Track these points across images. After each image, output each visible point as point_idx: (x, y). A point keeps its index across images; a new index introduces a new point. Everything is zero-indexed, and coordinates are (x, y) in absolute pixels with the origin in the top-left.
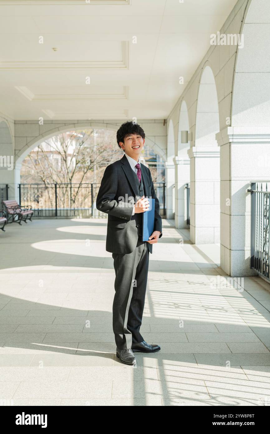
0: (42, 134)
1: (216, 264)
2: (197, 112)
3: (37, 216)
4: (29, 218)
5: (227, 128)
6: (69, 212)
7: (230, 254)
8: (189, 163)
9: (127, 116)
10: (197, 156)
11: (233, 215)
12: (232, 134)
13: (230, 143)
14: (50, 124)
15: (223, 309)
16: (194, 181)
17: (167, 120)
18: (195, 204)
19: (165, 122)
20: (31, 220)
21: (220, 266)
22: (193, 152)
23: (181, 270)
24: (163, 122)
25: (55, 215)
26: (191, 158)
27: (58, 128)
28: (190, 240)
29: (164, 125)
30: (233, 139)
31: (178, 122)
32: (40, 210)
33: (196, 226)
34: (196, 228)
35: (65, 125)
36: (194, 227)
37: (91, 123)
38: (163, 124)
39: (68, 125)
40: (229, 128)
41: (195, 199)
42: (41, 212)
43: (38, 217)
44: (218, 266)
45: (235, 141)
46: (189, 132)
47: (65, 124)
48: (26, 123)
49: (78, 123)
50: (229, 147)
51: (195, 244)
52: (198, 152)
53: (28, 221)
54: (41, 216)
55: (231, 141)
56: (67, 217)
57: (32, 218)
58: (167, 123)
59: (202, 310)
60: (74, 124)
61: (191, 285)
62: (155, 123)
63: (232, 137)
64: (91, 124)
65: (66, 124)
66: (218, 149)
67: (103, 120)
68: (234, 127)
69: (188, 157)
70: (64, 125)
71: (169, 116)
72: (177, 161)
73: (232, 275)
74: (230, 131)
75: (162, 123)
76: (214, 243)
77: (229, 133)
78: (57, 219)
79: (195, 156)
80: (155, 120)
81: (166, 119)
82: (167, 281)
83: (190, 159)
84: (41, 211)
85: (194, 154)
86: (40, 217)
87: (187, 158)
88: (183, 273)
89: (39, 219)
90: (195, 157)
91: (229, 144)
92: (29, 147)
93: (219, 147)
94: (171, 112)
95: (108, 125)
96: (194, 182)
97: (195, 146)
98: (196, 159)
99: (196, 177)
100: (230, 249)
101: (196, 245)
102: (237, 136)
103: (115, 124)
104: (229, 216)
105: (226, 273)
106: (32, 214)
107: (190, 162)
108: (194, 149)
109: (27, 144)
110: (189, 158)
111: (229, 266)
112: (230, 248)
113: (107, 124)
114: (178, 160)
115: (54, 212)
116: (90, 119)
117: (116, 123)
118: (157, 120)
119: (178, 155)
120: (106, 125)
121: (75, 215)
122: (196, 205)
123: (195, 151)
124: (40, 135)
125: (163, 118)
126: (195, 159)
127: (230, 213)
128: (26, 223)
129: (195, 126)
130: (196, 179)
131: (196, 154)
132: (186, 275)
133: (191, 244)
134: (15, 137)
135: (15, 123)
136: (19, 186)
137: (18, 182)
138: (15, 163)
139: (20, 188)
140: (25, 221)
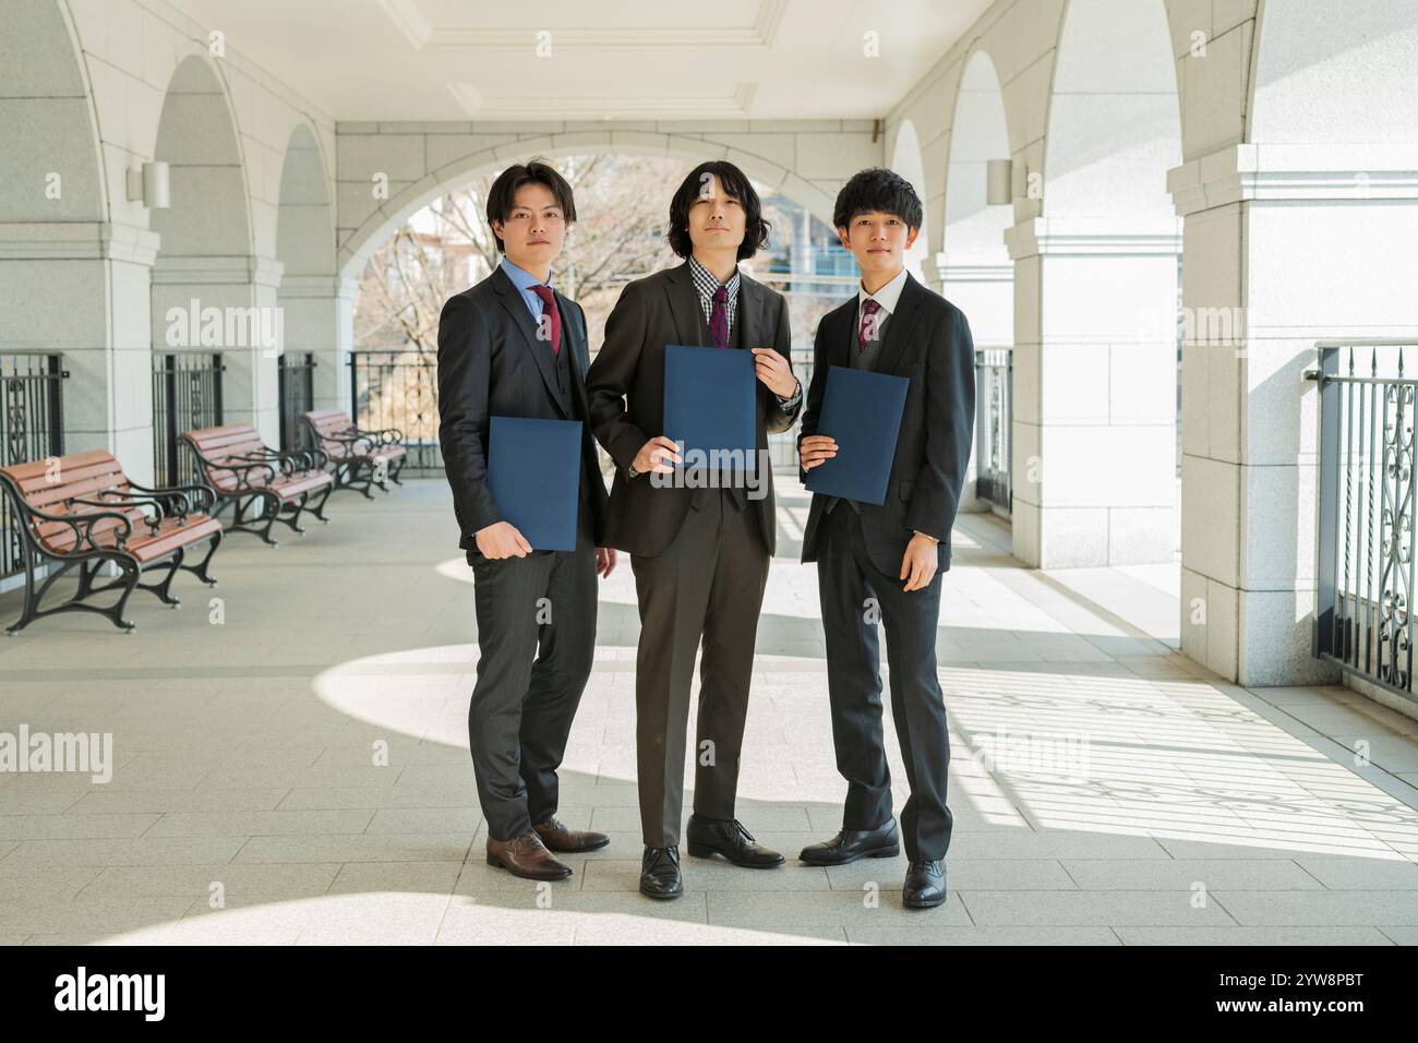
0: (433, 173)
1: (1158, 641)
2: (1055, 90)
3: (414, 468)
4: (392, 471)
5: (1237, 149)
7: (1238, 605)
8: (1012, 276)
9: (742, 109)
10: (1051, 250)
11: (1254, 466)
12: (1254, 170)
13: (1242, 202)
14: (465, 134)
15: (1278, 801)
16: (1036, 341)
17: (884, 121)
18: (1040, 425)
19: (878, 129)
20: (399, 481)
21: (1181, 649)
22: (1036, 239)
23: (1046, 661)
24: (871, 127)
26: (1017, 260)
27: (493, 149)
28: (1012, 555)
29: (875, 140)
30: (1255, 187)
31: (951, 130)
32: (428, 446)
33: (1044, 504)
34: (1044, 511)
35: (518, 140)
36: (1036, 509)
37: (611, 131)
38: (870, 137)
39: (525, 140)
40: (1241, 147)
41: (1040, 406)
42: (428, 453)
43: (419, 472)
44: (1172, 646)
45: (1262, 194)
46: (1015, 165)
47: (518, 134)
48: (377, 130)
49: (564, 133)
50: (1237, 217)
51: (1039, 567)
52: (1055, 237)
53: (389, 485)
54: (428, 468)
55: (1247, 194)
57: (402, 473)
58: (883, 132)
59: (1203, 804)
60: (552, 135)
61: (1109, 713)
62: (842, 132)
63: (1252, 183)
64: (611, 137)
65: (522, 137)
66: (1176, 225)
67: (657, 122)
68: (1261, 147)
69: (1007, 255)
70: (514, 138)
71: (895, 109)
72: (942, 271)
73: (1244, 679)
74: (1245, 158)
75: (868, 132)
76: (1108, 565)
77: (1241, 168)
79: (1042, 250)
80: (841, 121)
81: (880, 117)
82: (1014, 701)
83: (1012, 263)
84: (431, 450)
85: (1040, 242)
86: (425, 471)
87: (1001, 255)
88: (1063, 674)
89: (422, 477)
90: (1040, 255)
91: (1237, 205)
92: (387, 218)
93: (1182, 220)
94: (908, 95)
95: (672, 139)
96: (1036, 347)
97: (1040, 215)
98: (1046, 262)
99: (1045, 327)
100: (1238, 589)
101: (1044, 571)
102: (1269, 179)
103: (700, 137)
104: (1235, 468)
105: (1218, 672)
106: (403, 459)
107: (1015, 274)
108: (1040, 227)
109: (380, 209)
110: (1011, 258)
111: (1233, 647)
112: (1238, 582)
113: (669, 134)
114: (946, 268)
116: (607, 118)
117: (703, 134)
118: (849, 121)
119: (946, 249)
120: (665, 138)
122: (1044, 429)
123: (1044, 234)
124: (426, 175)
125: (873, 116)
126: (1040, 263)
127: (1240, 456)
128: (384, 493)
129: (1041, 142)
130: (1044, 334)
131: (1047, 245)
132: (1080, 679)
133: (1022, 568)
134: (337, 181)
135: (339, 131)
136: (349, 361)
137: (347, 343)
138: (337, 275)
139: (353, 365)
140: (381, 485)
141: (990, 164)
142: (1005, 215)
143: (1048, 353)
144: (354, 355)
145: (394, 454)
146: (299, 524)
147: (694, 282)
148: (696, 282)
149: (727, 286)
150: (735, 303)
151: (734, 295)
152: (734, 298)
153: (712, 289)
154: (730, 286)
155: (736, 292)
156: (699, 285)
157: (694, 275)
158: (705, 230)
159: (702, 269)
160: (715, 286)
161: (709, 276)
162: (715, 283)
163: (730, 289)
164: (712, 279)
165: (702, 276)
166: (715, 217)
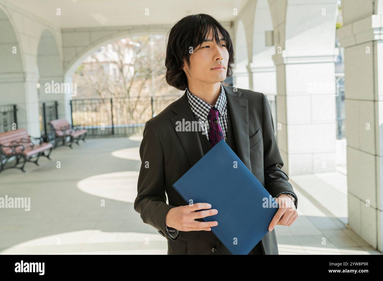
0: (93, 43)
2: (288, 4)
3: (91, 136)
4: (82, 138)
5: (371, 17)
6: (127, 130)
8: (275, 71)
10: (289, 62)
13: (374, 41)
16: (284, 94)
17: (234, 21)
18: (287, 124)
19: (232, 24)
20: (85, 140)
22: (283, 58)
25: (111, 133)
26: (277, 65)
27: (111, 35)
30: (380, 34)
31: (253, 23)
32: (95, 129)
33: (289, 153)
34: (289, 155)
36: (286, 155)
37: (148, 28)
38: (230, 26)
42: (95, 131)
44: (344, 222)
46: (275, 33)
48: (74, 30)
52: (290, 57)
53: (80, 142)
54: (96, 135)
55: (377, 37)
56: (125, 135)
57: (86, 138)
58: (234, 25)
60: (129, 30)
68: (382, 16)
69: (273, 63)
71: (237, 17)
72: (253, 69)
73: (381, 249)
74: (376, 22)
76: (313, 173)
77: (374, 26)
78: (114, 137)
79: (285, 62)
85: (285, 60)
87: (271, 64)
89: (94, 138)
90: (285, 65)
92: (79, 57)
97: (284, 49)
98: (287, 66)
104: (373, 156)
105: (368, 242)
106: (85, 134)
107: (276, 69)
108: (284, 54)
109: (76, 55)
110: (275, 65)
112: (376, 206)
115: (111, 130)
116: (146, 24)
119: (254, 62)
121: (134, 133)
123: (286, 56)
124: (90, 44)
125: (230, 20)
126: (285, 67)
128: (78, 145)
131: (287, 60)
134: (63, 47)
135: (63, 31)
136: (70, 102)
137: (68, 98)
138: (63, 77)
139: (71, 104)
140: (77, 143)
141: (266, 32)
142: (272, 50)
143: (289, 99)
144: (71, 101)
145: (82, 132)
146: (39, 163)
147: (192, 109)
148: (193, 109)
149: (216, 106)
150: (226, 114)
151: (224, 108)
152: (225, 111)
153: (205, 112)
154: (218, 105)
155: (225, 105)
156: (196, 111)
157: (191, 104)
158: (211, 69)
159: (196, 99)
160: (207, 110)
161: (201, 103)
162: (207, 107)
163: (219, 107)
164: (204, 105)
165: (197, 103)
166: (219, 59)
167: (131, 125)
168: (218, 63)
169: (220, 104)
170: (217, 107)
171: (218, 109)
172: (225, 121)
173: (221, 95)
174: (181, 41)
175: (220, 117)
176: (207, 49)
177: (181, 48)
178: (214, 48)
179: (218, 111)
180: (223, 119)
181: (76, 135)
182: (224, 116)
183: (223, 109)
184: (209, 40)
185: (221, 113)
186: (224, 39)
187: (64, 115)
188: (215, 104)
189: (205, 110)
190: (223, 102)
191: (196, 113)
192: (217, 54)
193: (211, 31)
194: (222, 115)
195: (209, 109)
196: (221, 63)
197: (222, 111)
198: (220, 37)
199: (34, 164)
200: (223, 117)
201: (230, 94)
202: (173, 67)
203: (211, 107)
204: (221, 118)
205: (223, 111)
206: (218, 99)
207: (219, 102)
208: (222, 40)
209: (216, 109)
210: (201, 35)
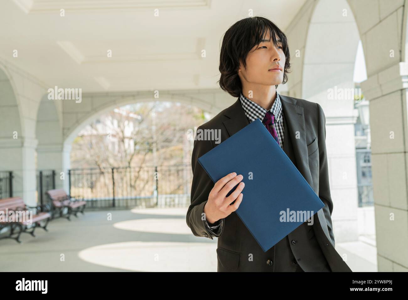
0: (95, 109)
2: (305, 63)
3: (90, 208)
4: (80, 210)
6: (129, 201)
14: (105, 96)
20: (84, 212)
25: (112, 205)
27: (114, 101)
32: (95, 201)
35: (123, 98)
39: (126, 97)
42: (95, 203)
43: (92, 209)
47: (123, 96)
53: (79, 214)
54: (95, 207)
56: (127, 208)
57: (84, 210)
60: (134, 95)
67: (168, 91)
70: (121, 97)
78: (114, 210)
86: (94, 209)
89: (93, 211)
103: (182, 95)
106: (84, 206)
109: (77, 122)
115: (111, 202)
117: (184, 94)
120: (171, 96)
121: (136, 205)
124: (93, 110)
128: (77, 218)
129: (300, 83)
134: (63, 113)
136: (68, 172)
137: (67, 165)
138: (62, 144)
139: (70, 174)
140: (75, 215)
144: (70, 171)
145: (80, 204)
146: (35, 233)
147: (246, 114)
148: (248, 113)
149: (271, 110)
150: (282, 121)
151: (280, 115)
152: (280, 117)
153: (260, 117)
154: (274, 109)
155: (281, 112)
156: (250, 115)
157: (245, 109)
158: (269, 70)
159: (251, 103)
160: (263, 114)
161: (256, 107)
162: (262, 111)
163: (274, 111)
164: (259, 109)
165: (251, 108)
166: (276, 59)
167: (133, 197)
168: (276, 64)
169: (275, 108)
170: (273, 112)
171: (274, 114)
172: (281, 127)
173: (276, 100)
174: (237, 41)
175: (275, 123)
176: (264, 49)
177: (238, 49)
178: (271, 49)
179: (274, 116)
180: (279, 126)
181: (74, 206)
182: (280, 122)
183: (278, 115)
184: (267, 41)
185: (276, 119)
186: (280, 41)
187: (62, 186)
188: (271, 108)
189: (260, 114)
190: (278, 108)
191: (250, 118)
192: (275, 54)
193: (268, 31)
194: (278, 121)
195: (265, 113)
196: (279, 64)
197: (277, 117)
198: (277, 38)
199: (29, 235)
200: (278, 123)
201: (285, 101)
202: (229, 69)
203: (266, 111)
204: (277, 124)
205: (279, 117)
206: (274, 104)
207: (275, 106)
208: (279, 41)
209: (272, 114)
210: (258, 35)
